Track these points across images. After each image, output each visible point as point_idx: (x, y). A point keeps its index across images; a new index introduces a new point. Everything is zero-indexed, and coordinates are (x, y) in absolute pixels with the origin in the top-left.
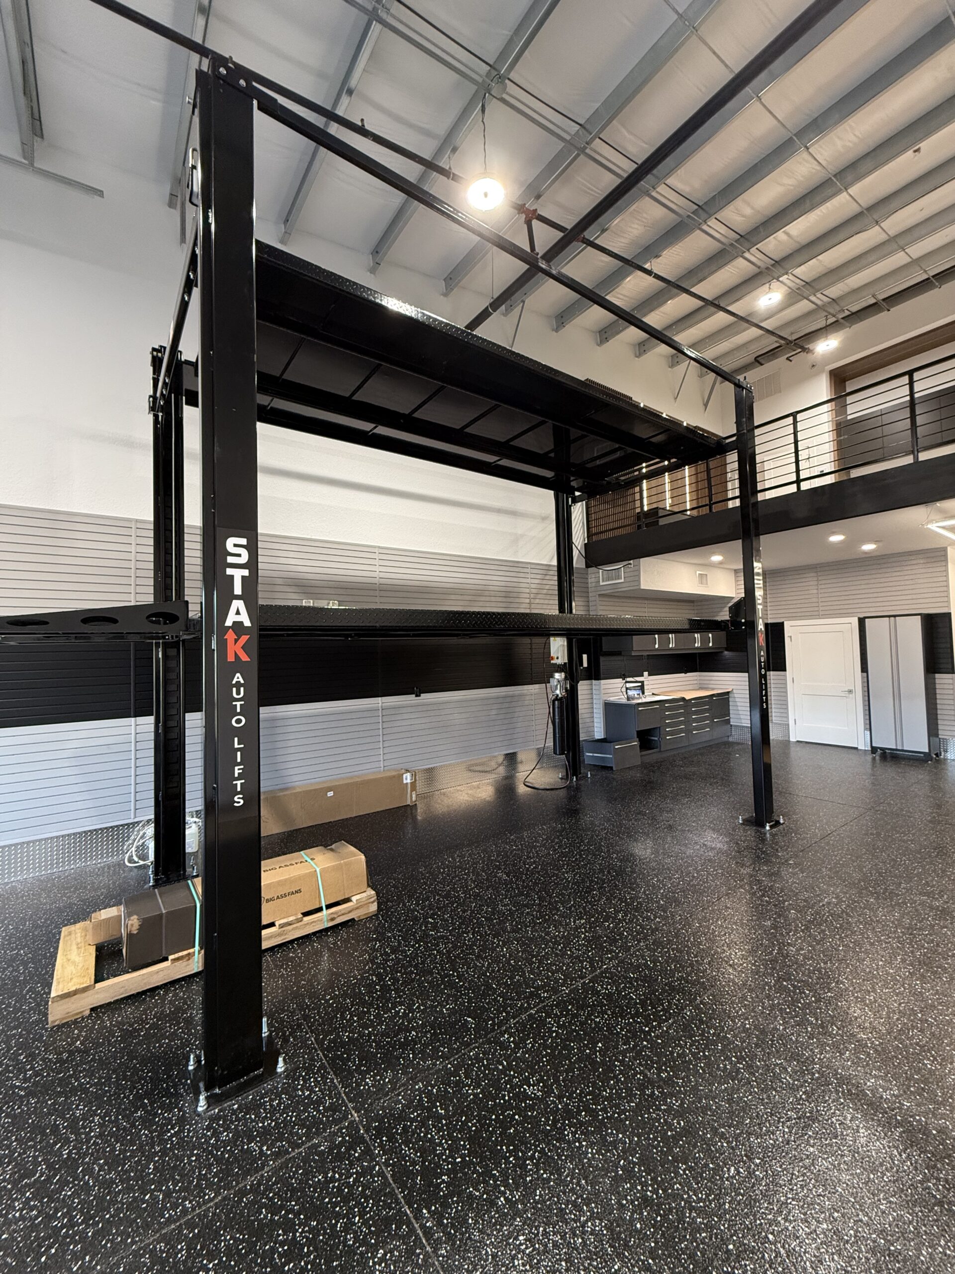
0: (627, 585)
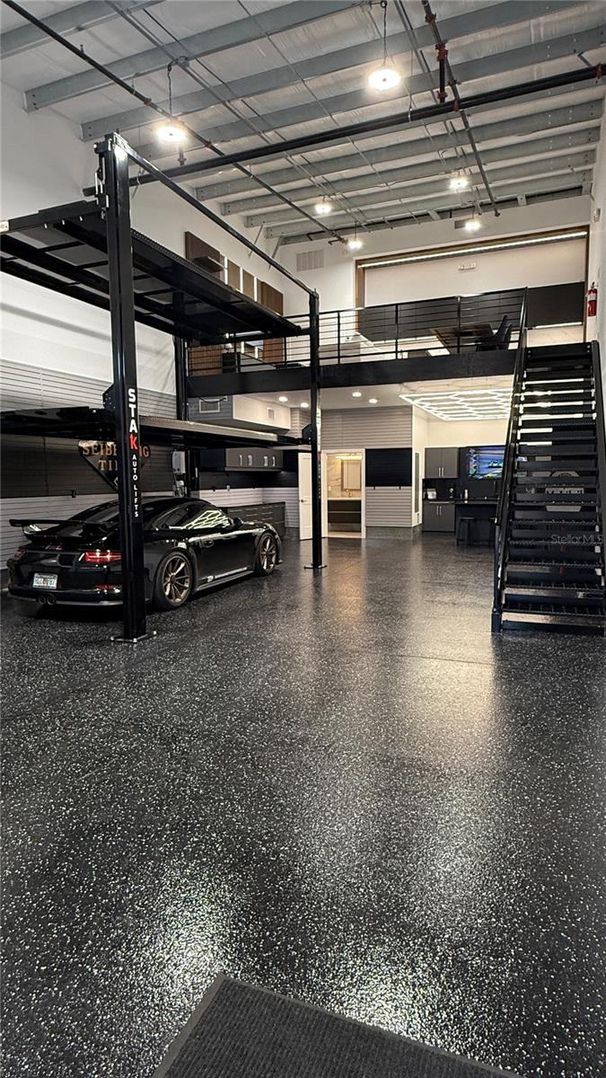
0: (222, 415)
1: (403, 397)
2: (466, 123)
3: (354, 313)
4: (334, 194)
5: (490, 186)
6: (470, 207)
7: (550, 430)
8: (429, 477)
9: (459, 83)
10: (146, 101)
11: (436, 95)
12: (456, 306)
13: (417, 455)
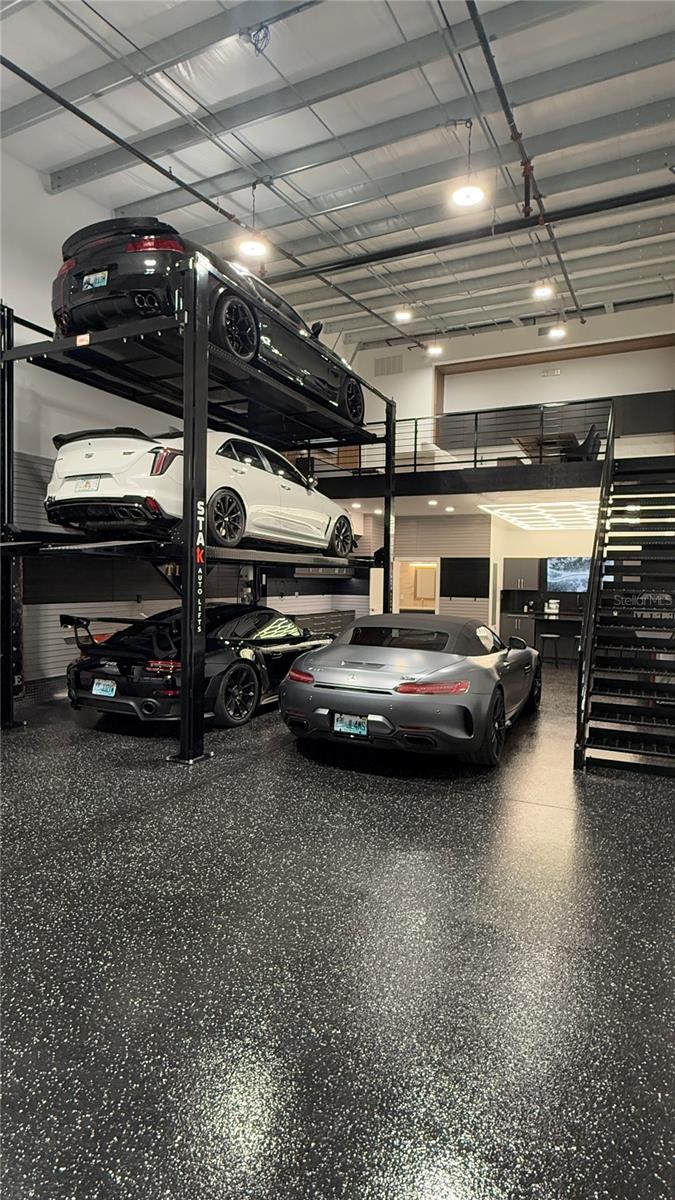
1: (480, 507)
2: (551, 234)
3: (431, 421)
4: (414, 302)
5: (576, 294)
6: (554, 315)
7: (639, 548)
8: (507, 588)
9: (545, 197)
10: (230, 217)
11: (521, 208)
12: (539, 416)
13: (495, 565)
